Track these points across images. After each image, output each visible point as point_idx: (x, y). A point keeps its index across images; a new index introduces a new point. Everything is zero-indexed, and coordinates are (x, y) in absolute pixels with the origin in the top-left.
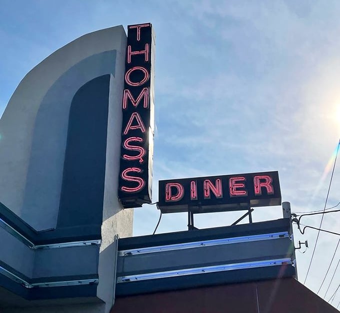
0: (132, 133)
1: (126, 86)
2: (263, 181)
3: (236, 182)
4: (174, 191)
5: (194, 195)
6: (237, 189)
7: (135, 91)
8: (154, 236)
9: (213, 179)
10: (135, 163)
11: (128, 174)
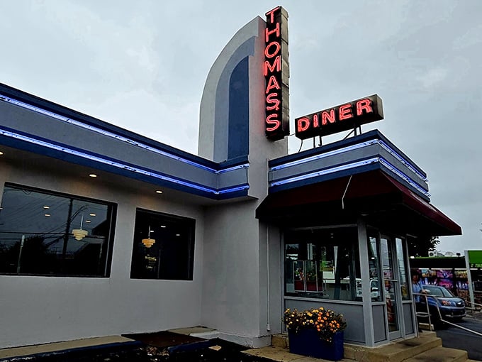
0: (271, 91)
1: (267, 59)
2: (363, 104)
3: (344, 109)
4: (304, 124)
5: (316, 124)
6: (345, 114)
7: (271, 61)
8: (299, 153)
9: (329, 111)
10: (274, 111)
11: (271, 119)
